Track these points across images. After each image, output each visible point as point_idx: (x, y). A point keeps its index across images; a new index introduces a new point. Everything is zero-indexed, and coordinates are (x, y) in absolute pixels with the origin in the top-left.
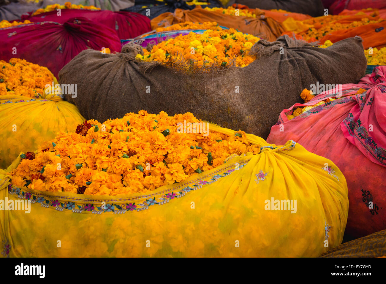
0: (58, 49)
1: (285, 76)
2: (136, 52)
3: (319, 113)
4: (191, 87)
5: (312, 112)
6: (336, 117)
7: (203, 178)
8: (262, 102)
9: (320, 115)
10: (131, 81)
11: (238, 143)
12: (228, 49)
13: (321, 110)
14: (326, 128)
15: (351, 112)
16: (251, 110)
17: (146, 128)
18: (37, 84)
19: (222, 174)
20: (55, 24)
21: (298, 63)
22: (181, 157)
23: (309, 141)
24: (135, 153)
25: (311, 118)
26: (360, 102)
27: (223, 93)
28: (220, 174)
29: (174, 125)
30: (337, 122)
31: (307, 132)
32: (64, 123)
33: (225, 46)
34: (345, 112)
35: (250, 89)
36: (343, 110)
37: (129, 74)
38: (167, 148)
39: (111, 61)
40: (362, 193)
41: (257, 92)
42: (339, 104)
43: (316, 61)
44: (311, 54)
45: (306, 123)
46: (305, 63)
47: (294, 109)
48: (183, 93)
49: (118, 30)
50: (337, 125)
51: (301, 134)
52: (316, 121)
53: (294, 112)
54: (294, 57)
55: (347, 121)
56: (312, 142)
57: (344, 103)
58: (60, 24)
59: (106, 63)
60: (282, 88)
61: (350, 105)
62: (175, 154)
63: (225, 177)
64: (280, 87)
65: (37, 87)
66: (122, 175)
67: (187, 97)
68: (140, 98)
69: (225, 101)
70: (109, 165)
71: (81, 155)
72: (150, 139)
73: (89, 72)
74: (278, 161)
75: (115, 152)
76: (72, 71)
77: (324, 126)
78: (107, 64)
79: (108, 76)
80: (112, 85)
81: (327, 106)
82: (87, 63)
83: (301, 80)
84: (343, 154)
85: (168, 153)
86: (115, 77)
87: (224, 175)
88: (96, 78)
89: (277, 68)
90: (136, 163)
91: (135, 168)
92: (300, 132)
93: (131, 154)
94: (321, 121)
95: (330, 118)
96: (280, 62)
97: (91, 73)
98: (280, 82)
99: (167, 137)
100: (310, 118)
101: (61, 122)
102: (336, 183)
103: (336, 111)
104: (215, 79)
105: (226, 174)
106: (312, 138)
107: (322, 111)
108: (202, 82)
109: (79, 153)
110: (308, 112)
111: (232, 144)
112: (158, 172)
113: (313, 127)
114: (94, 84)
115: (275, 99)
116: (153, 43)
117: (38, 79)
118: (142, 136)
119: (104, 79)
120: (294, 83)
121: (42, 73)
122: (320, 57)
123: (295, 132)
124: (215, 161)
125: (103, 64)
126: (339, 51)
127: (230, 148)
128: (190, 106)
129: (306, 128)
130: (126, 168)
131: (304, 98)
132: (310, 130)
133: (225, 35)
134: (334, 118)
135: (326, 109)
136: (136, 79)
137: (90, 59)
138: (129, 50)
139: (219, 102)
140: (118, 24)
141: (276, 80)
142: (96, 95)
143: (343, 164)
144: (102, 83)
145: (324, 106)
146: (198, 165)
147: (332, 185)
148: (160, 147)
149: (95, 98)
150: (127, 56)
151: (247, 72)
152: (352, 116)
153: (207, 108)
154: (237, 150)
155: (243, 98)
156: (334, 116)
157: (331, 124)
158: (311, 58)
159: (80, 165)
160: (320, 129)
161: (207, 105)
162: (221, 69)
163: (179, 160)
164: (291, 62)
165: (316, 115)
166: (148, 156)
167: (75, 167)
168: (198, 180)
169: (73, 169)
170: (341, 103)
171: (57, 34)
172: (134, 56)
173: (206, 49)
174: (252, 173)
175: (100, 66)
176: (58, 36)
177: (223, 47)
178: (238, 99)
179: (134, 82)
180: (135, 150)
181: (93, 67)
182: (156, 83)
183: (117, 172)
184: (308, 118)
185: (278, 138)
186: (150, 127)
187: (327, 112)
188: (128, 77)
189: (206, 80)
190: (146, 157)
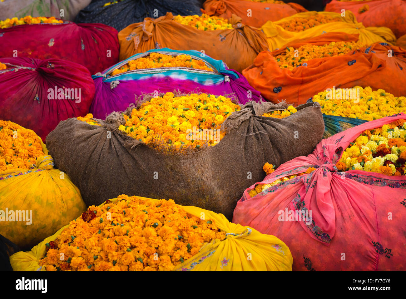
0: (35, 99)
1: (250, 151)
2: (119, 123)
3: (275, 192)
4: (171, 168)
5: (270, 190)
6: (288, 196)
7: (184, 266)
8: (230, 178)
9: (275, 194)
10: (118, 156)
11: (209, 231)
12: (202, 121)
13: (277, 189)
14: (280, 206)
15: (298, 193)
16: (221, 187)
17: (140, 220)
18: (30, 154)
19: (197, 261)
20: (29, 70)
21: (261, 137)
22: (168, 250)
23: (267, 216)
24: (135, 247)
25: (269, 196)
26: (306, 184)
27: (198, 173)
28: (196, 262)
29: (159, 212)
30: (288, 201)
31: (265, 208)
32: (60, 193)
33: (199, 119)
34: (295, 191)
35: (220, 167)
36: (293, 190)
37: (115, 147)
38: (158, 242)
39: (97, 133)
40: (304, 260)
41: (226, 169)
42: (291, 185)
43: (277, 135)
44: (273, 127)
45: (265, 200)
46: (268, 138)
47: (256, 186)
48: (165, 173)
49: (84, 49)
50: (288, 203)
51: (261, 209)
52: (272, 198)
53: (256, 188)
54: (259, 130)
55: (295, 201)
56: (268, 217)
57: (295, 183)
58: (34, 70)
59: (92, 135)
60: (247, 164)
61: (299, 185)
62: (164, 247)
63: (200, 265)
64: (246, 163)
65: (30, 156)
66: (128, 266)
67: (167, 177)
68: (127, 174)
69: (199, 180)
70: (118, 258)
71: (95, 248)
72: (145, 234)
73: (78, 144)
74: (238, 247)
75: (122, 248)
76: (61, 141)
77: (278, 204)
78: (94, 136)
79: (96, 150)
80: (101, 159)
81: (282, 186)
82: (75, 135)
83: (263, 154)
84: (291, 229)
85: (159, 246)
86: (103, 150)
87: (199, 262)
88: (85, 151)
89: (243, 143)
90: (137, 257)
91: (137, 260)
92: (260, 208)
93: (132, 247)
94: (276, 200)
95: (283, 197)
96: (247, 137)
97: (81, 145)
98: (245, 158)
99: (157, 229)
100: (267, 197)
101: (57, 193)
102: (281, 257)
103: (288, 191)
104: (191, 161)
105: (200, 261)
106: (269, 213)
107: (277, 191)
108: (180, 163)
109: (93, 246)
110: (266, 190)
111: (204, 233)
112: (153, 263)
113: (269, 205)
114: (84, 157)
115: (241, 174)
116: (132, 106)
117: (30, 149)
118: (138, 230)
119: (93, 152)
120: (257, 158)
121: (31, 139)
122: (281, 130)
123: (255, 208)
124: (192, 250)
125: (91, 136)
126: (298, 121)
127: (203, 235)
128: (171, 185)
129: (264, 205)
130: (131, 262)
131: (266, 171)
132: (267, 207)
133: (198, 105)
134: (286, 197)
135: (280, 188)
136: (121, 154)
137: (77, 130)
138: (112, 121)
139: (194, 181)
140: (84, 43)
141: (242, 156)
142: (87, 167)
143: (291, 237)
144: (91, 156)
145: (279, 186)
146: (181, 256)
147: (279, 259)
148: (153, 242)
149: (86, 170)
150: (112, 127)
151: (218, 149)
152: (299, 196)
153: (184, 187)
154: (208, 237)
155: (214, 177)
156: (286, 195)
157: (284, 203)
158: (273, 131)
159: (96, 257)
160: (275, 207)
161: (184, 184)
162: (196, 151)
163: (167, 252)
164: (256, 136)
165: (272, 193)
166: (145, 249)
167: (93, 259)
168: (181, 267)
169: (92, 261)
170: (292, 184)
171: (33, 82)
172: (117, 126)
173: (183, 126)
174: (218, 260)
175: (88, 138)
176: (34, 84)
177: (197, 121)
178: (210, 178)
179: (120, 157)
180: (135, 244)
181: (81, 139)
182: (140, 162)
183: (124, 264)
184: (266, 196)
185: (242, 212)
186: (143, 219)
187: (281, 191)
188: (115, 152)
189: (183, 161)
190: (144, 250)
